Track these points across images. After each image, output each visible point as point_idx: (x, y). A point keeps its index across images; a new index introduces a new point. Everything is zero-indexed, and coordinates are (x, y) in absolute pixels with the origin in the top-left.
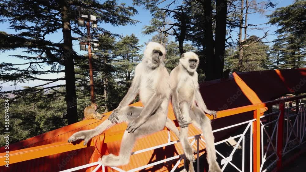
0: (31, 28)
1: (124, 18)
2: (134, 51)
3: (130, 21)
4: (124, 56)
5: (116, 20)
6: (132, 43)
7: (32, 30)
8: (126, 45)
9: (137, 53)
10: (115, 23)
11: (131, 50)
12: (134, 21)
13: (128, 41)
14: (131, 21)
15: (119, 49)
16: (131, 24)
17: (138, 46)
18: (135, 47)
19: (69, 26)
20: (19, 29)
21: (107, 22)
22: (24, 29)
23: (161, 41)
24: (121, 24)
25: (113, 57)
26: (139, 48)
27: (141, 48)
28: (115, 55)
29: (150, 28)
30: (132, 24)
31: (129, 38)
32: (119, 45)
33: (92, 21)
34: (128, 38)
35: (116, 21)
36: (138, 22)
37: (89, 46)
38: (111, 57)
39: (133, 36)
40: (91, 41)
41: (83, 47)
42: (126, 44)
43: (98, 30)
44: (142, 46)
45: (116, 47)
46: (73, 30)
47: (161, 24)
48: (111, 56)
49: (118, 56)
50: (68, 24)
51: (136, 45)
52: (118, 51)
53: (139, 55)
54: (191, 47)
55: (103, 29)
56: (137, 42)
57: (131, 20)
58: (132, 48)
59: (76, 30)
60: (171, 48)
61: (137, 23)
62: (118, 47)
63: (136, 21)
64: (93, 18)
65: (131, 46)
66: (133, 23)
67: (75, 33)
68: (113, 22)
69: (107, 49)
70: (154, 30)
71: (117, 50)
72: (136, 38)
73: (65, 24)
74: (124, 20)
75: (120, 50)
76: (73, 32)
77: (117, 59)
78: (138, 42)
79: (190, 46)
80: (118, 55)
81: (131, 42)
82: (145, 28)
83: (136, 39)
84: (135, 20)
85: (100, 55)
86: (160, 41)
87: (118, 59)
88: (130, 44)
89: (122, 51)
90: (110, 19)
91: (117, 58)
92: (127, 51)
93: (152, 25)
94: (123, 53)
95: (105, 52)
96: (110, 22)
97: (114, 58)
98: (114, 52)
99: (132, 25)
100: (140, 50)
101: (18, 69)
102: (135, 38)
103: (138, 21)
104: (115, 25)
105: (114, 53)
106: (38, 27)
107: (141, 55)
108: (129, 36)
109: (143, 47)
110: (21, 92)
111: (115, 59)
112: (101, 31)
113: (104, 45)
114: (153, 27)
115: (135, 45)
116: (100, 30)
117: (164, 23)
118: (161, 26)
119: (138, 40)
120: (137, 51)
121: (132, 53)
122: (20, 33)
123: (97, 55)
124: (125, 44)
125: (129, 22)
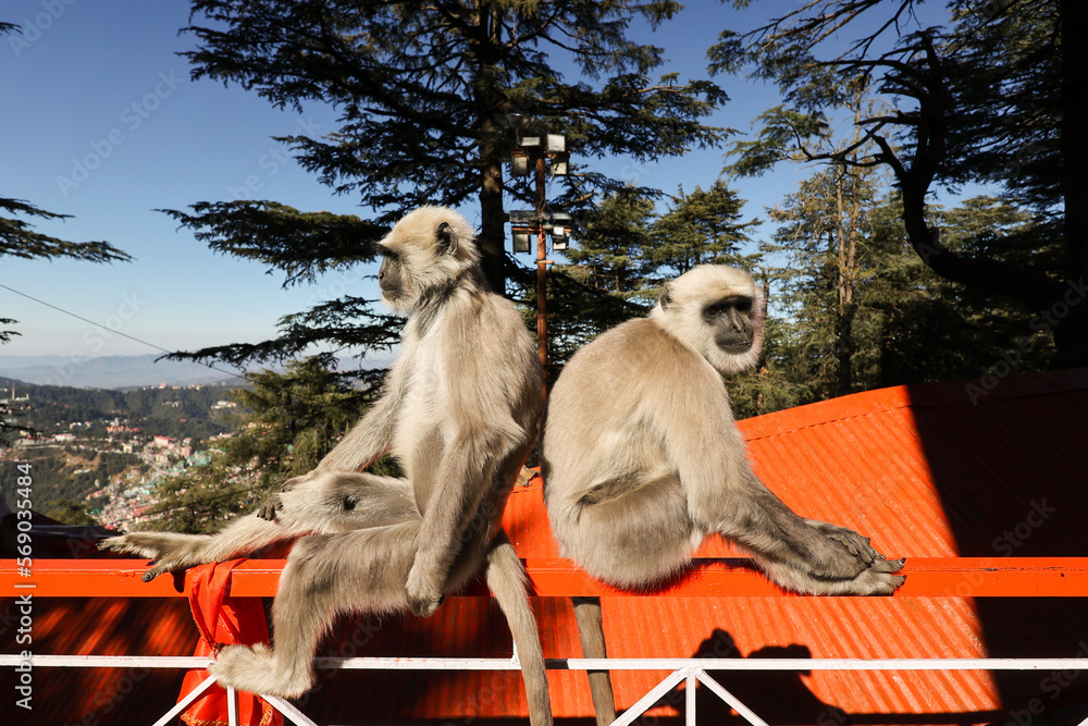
0: (406, 199)
1: (675, 125)
2: (721, 242)
3: (699, 135)
4: (684, 264)
5: (651, 138)
6: (718, 217)
7: (408, 203)
8: (694, 224)
9: (735, 249)
10: (646, 150)
11: (712, 241)
12: (716, 133)
13: (702, 208)
14: (703, 132)
15: (667, 240)
16: (702, 145)
17: (736, 223)
18: (729, 230)
19: (499, 180)
20: (379, 205)
21: (621, 152)
22: (389, 202)
23: (839, 196)
24: (666, 152)
25: (645, 270)
26: (741, 231)
27: (749, 231)
28: (651, 264)
29: (758, 146)
30: (706, 143)
31: (706, 198)
32: (665, 226)
33: (553, 152)
34: (702, 196)
35: (651, 142)
36: (732, 131)
37: (540, 236)
38: (636, 271)
39: (718, 191)
40: (544, 222)
41: (522, 242)
42: (694, 219)
43: (584, 182)
44: (756, 223)
45: (657, 234)
46: (511, 191)
47: (807, 124)
48: (638, 265)
49: (661, 267)
50: (496, 173)
51: (730, 222)
52: (661, 248)
53: (739, 256)
54: (1000, 210)
55: (600, 175)
56: (734, 210)
57: (704, 130)
58: (716, 232)
59: (521, 191)
60: (887, 222)
61: (726, 136)
62: (663, 235)
63: (722, 129)
64: (557, 142)
65: (713, 226)
66: (710, 142)
67: (517, 201)
68: (638, 148)
69: (625, 243)
70: (777, 155)
71: (660, 245)
72: (733, 193)
73: (487, 175)
74: (676, 135)
75: (667, 244)
76: (512, 197)
77: (657, 278)
78: (741, 211)
79: (998, 205)
80: (660, 263)
81: (712, 210)
82: (734, 152)
83: (732, 198)
84: (719, 127)
85: (602, 265)
86: (835, 196)
87: (662, 277)
88: (707, 220)
89: (674, 249)
90: (629, 139)
91: (658, 271)
92: (695, 246)
93: (766, 136)
94: (680, 254)
95: (618, 253)
96: (627, 150)
97: (648, 272)
98: (648, 253)
99: (709, 147)
100: (747, 240)
101: (371, 313)
102: (728, 195)
103: (729, 130)
104: (647, 157)
105: (648, 255)
106: (419, 192)
107: (747, 259)
108: (706, 189)
109: (757, 228)
110: (377, 374)
111: (651, 276)
112: (594, 183)
113: (604, 232)
114: (770, 143)
115: (729, 220)
116: (590, 181)
117: (819, 120)
118: (807, 136)
119: (738, 200)
120: (735, 245)
121: (715, 251)
122: (382, 215)
123: (591, 267)
124: (687, 219)
125: (697, 139)
